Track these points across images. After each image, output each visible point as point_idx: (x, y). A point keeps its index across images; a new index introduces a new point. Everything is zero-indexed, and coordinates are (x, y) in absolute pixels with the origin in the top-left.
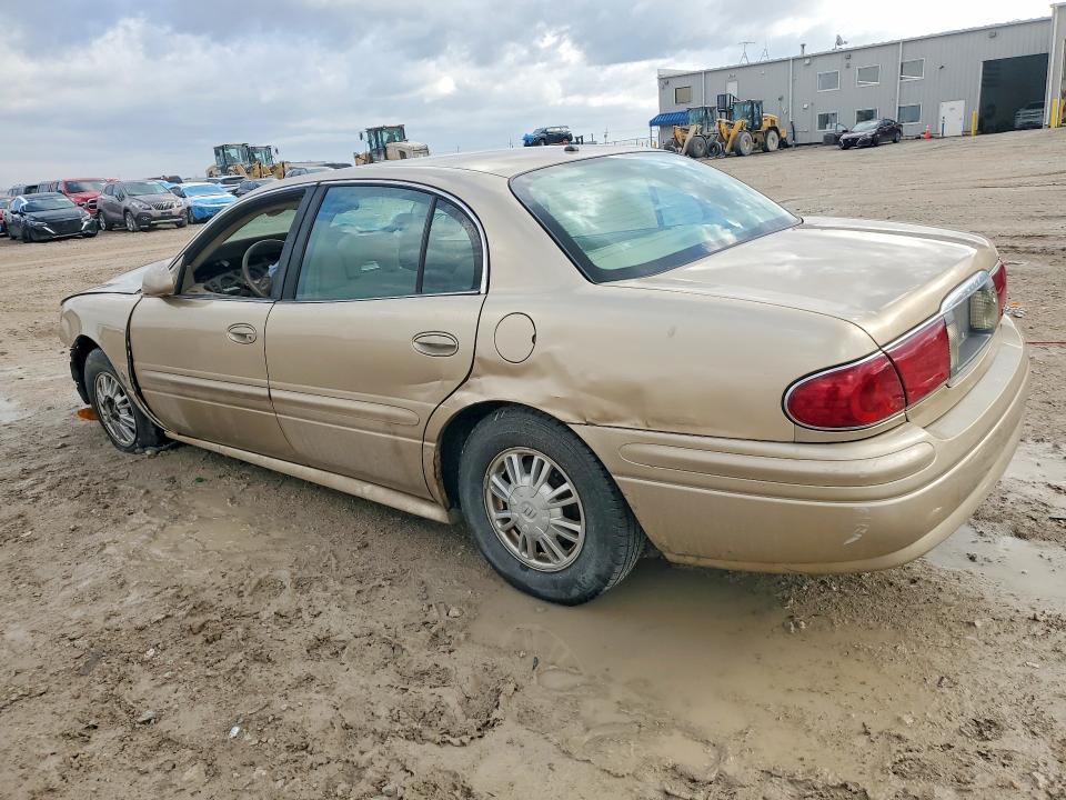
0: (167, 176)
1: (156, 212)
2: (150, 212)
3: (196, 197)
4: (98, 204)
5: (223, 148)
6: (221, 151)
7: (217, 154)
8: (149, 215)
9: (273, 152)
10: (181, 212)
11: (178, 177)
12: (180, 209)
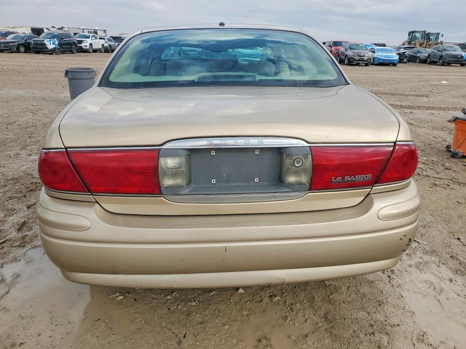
0: (377, 43)
1: (357, 58)
2: (355, 57)
3: (379, 54)
4: (339, 52)
5: (413, 32)
6: (411, 33)
7: (409, 35)
8: (354, 59)
9: (440, 35)
10: (368, 59)
11: (385, 44)
12: (368, 58)
